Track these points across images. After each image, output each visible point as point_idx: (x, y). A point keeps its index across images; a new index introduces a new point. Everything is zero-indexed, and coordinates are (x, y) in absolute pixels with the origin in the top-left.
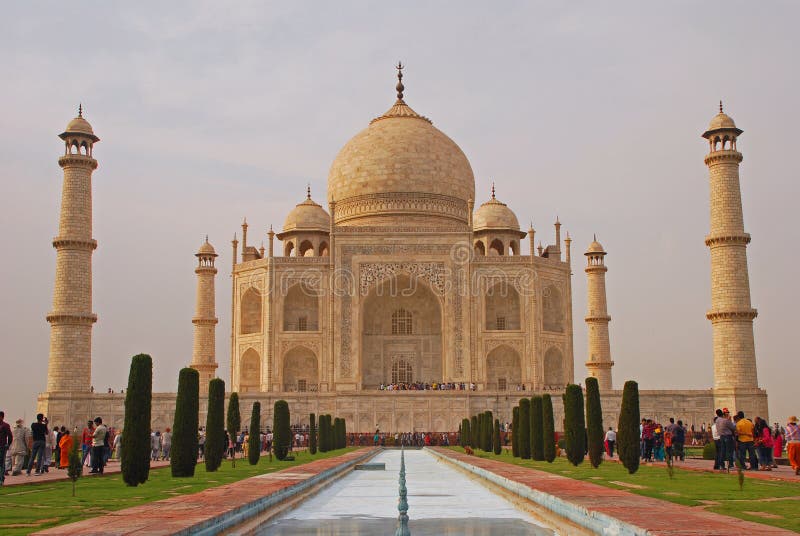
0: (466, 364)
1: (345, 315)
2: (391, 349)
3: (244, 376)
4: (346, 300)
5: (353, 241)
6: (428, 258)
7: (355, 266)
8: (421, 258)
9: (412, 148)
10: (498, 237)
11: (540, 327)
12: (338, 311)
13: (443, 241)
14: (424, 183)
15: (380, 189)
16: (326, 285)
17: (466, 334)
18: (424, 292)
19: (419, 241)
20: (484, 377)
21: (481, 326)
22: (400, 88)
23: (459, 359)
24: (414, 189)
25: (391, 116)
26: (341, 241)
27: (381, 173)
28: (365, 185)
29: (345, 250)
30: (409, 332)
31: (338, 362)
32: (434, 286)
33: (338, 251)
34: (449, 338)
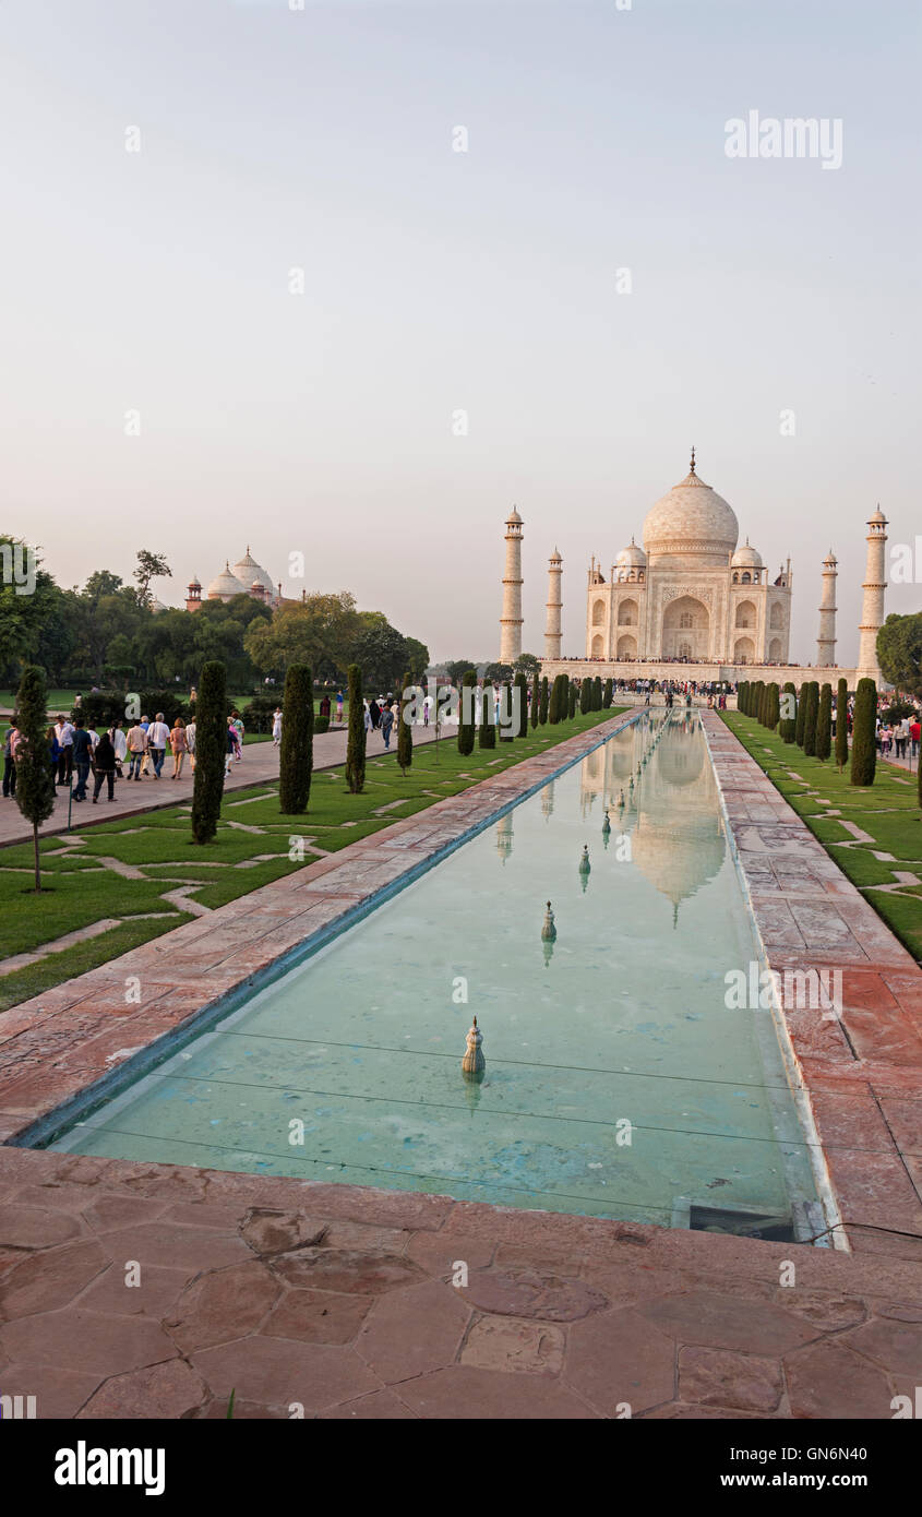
0: (723, 648)
1: (653, 618)
2: (679, 636)
3: (594, 649)
4: (654, 608)
5: (660, 575)
6: (704, 585)
7: (661, 591)
8: (700, 586)
9: (698, 511)
10: (748, 570)
11: (769, 626)
12: (649, 615)
13: (713, 575)
14: (704, 534)
15: (677, 538)
16: (641, 599)
17: (723, 630)
18: (700, 605)
19: (699, 575)
20: (732, 655)
21: (733, 625)
22: (693, 464)
23: (718, 645)
24: (698, 537)
25: (683, 486)
26: (652, 575)
27: (678, 527)
28: (667, 534)
29: (655, 580)
30: (691, 627)
31: (648, 644)
32: (706, 603)
33: (650, 580)
34: (714, 632)
